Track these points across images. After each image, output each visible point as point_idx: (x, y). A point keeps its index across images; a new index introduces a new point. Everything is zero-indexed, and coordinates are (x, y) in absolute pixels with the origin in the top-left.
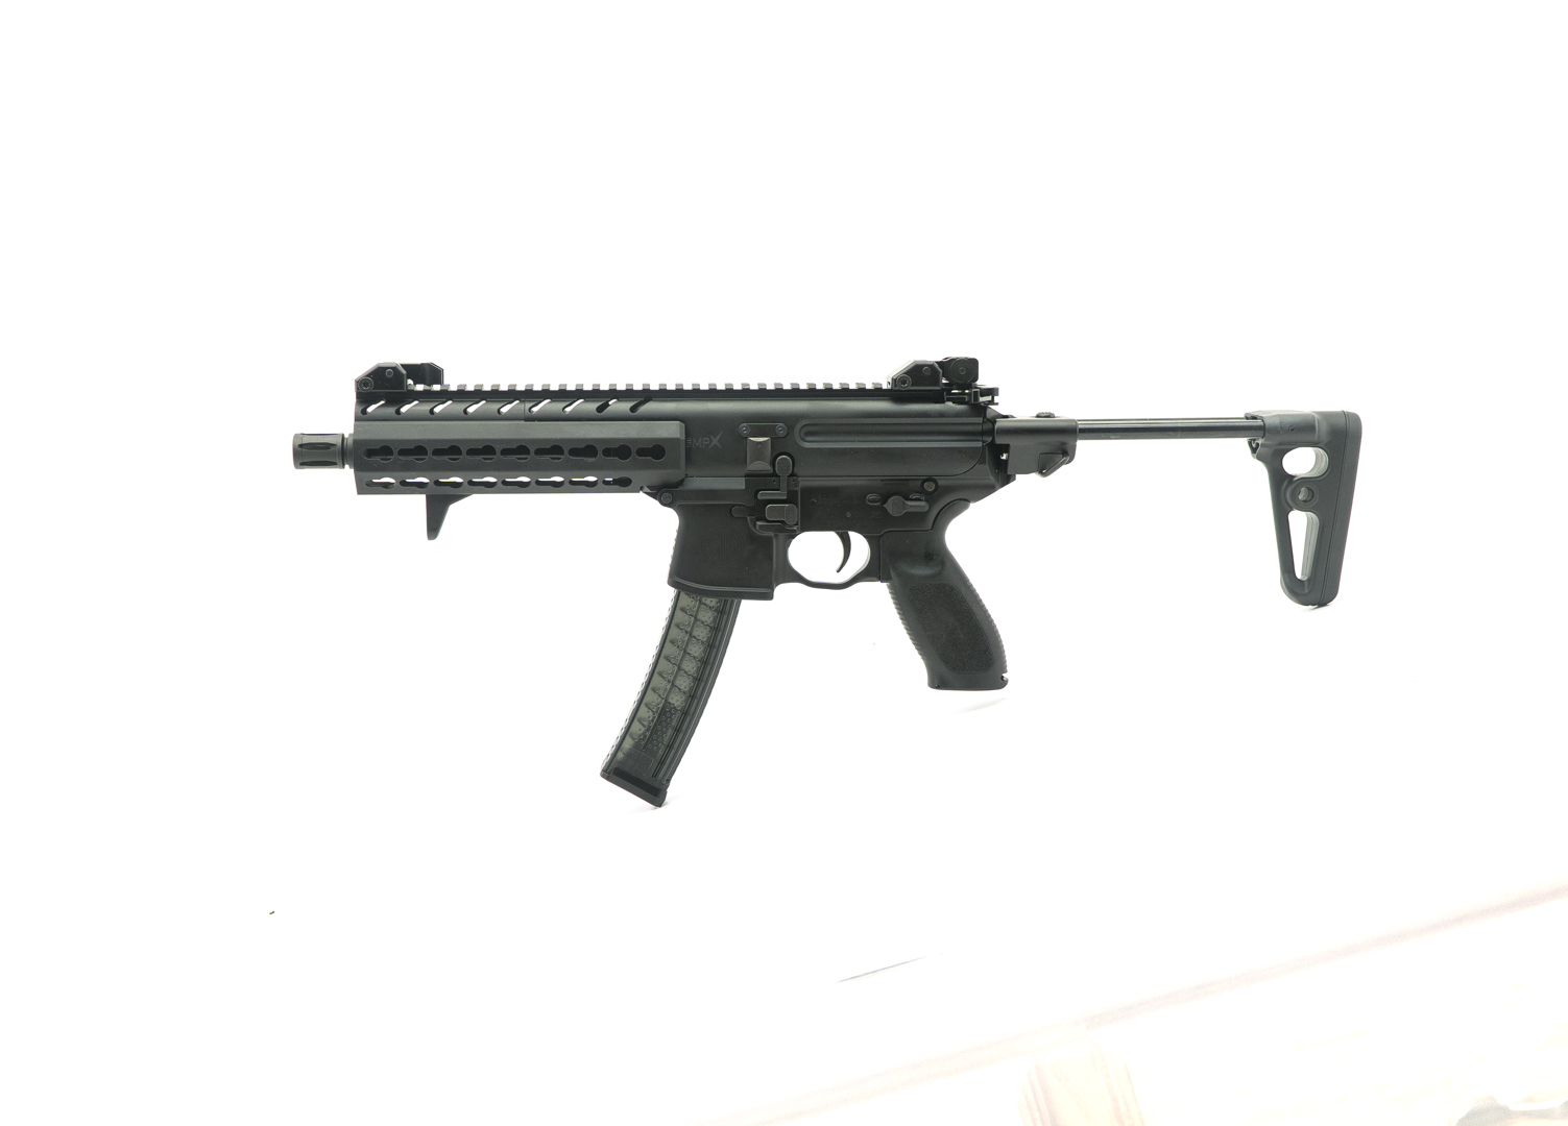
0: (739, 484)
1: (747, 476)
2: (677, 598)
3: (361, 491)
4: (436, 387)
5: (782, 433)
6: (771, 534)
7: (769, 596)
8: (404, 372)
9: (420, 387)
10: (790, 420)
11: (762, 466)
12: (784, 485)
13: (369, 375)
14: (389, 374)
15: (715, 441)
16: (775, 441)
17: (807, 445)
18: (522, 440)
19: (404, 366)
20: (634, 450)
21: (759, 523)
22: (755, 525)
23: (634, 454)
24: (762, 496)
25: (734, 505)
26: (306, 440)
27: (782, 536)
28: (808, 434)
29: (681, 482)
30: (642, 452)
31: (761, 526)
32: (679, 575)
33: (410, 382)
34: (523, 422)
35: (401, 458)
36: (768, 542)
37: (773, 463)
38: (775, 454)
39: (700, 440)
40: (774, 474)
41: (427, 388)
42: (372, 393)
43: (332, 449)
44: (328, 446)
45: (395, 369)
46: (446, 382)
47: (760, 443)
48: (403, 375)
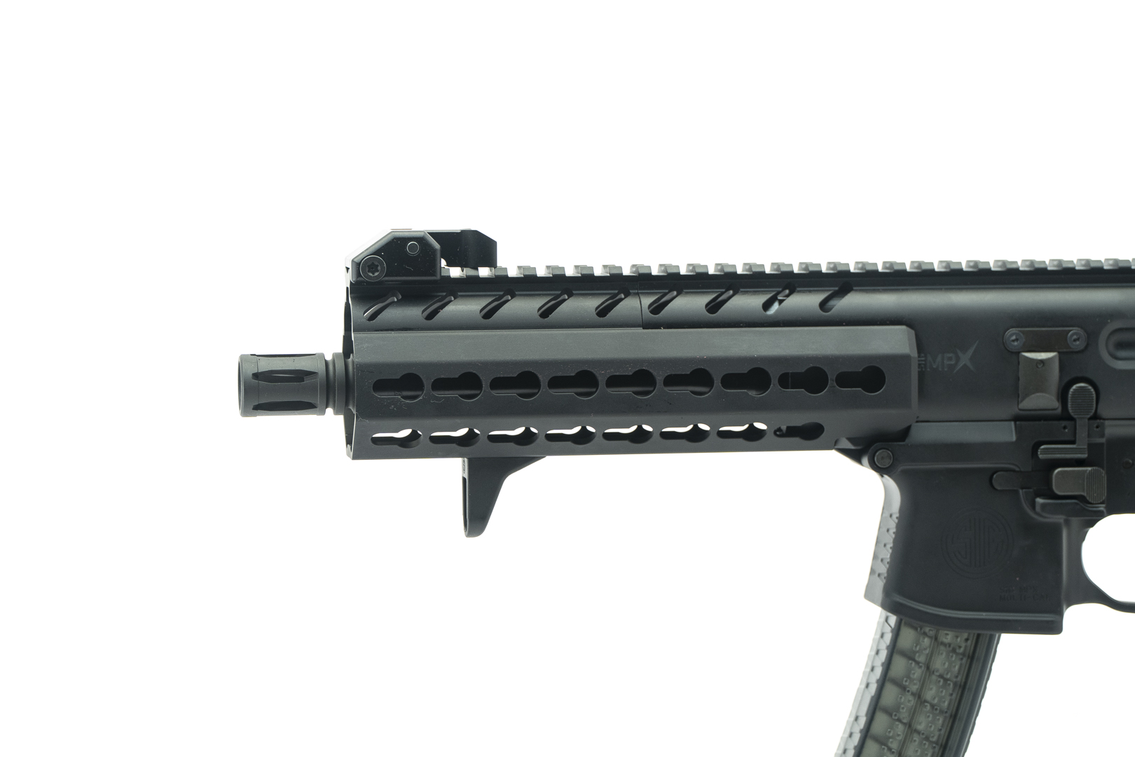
0: (1006, 433)
1: (1016, 419)
2: (897, 633)
3: (358, 454)
4: (484, 272)
5: (1079, 345)
6: (1059, 519)
7: (1054, 627)
8: (437, 246)
9: (455, 272)
10: (1091, 321)
11: (1044, 400)
12: (1082, 434)
13: (377, 252)
14: (412, 249)
15: (965, 359)
16: (1066, 357)
17: (1121, 365)
18: (642, 361)
19: (437, 236)
20: (832, 376)
21: (1040, 500)
22: (1033, 505)
23: (831, 382)
24: (1046, 452)
25: (996, 471)
26: (265, 366)
27: (1075, 521)
28: (1121, 345)
29: (906, 432)
30: (845, 379)
31: (1043, 506)
32: (901, 592)
33: (443, 263)
34: (640, 330)
35: (436, 394)
36: (1053, 534)
37: (1063, 395)
38: (1066, 380)
39: (939, 358)
40: (1066, 416)
41: (469, 272)
42: (381, 283)
43: (307, 381)
44: (299, 376)
45: (421, 240)
46: (501, 262)
47: (1042, 361)
48: (434, 250)
